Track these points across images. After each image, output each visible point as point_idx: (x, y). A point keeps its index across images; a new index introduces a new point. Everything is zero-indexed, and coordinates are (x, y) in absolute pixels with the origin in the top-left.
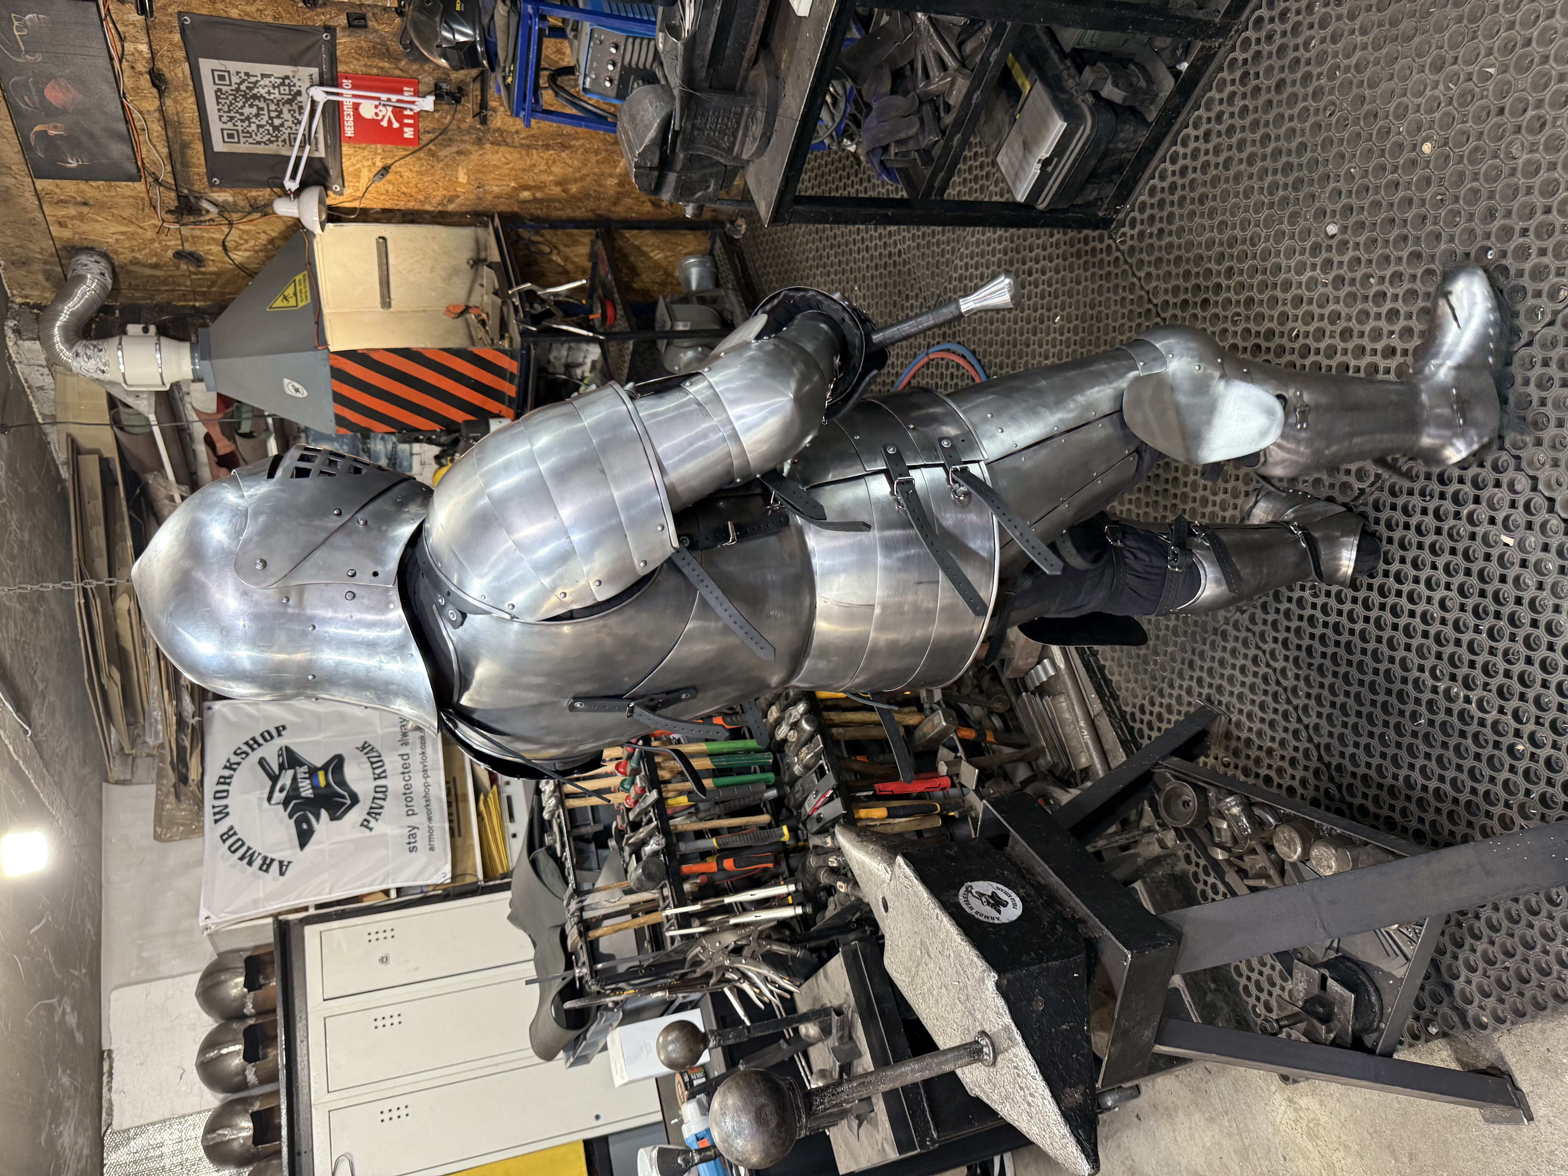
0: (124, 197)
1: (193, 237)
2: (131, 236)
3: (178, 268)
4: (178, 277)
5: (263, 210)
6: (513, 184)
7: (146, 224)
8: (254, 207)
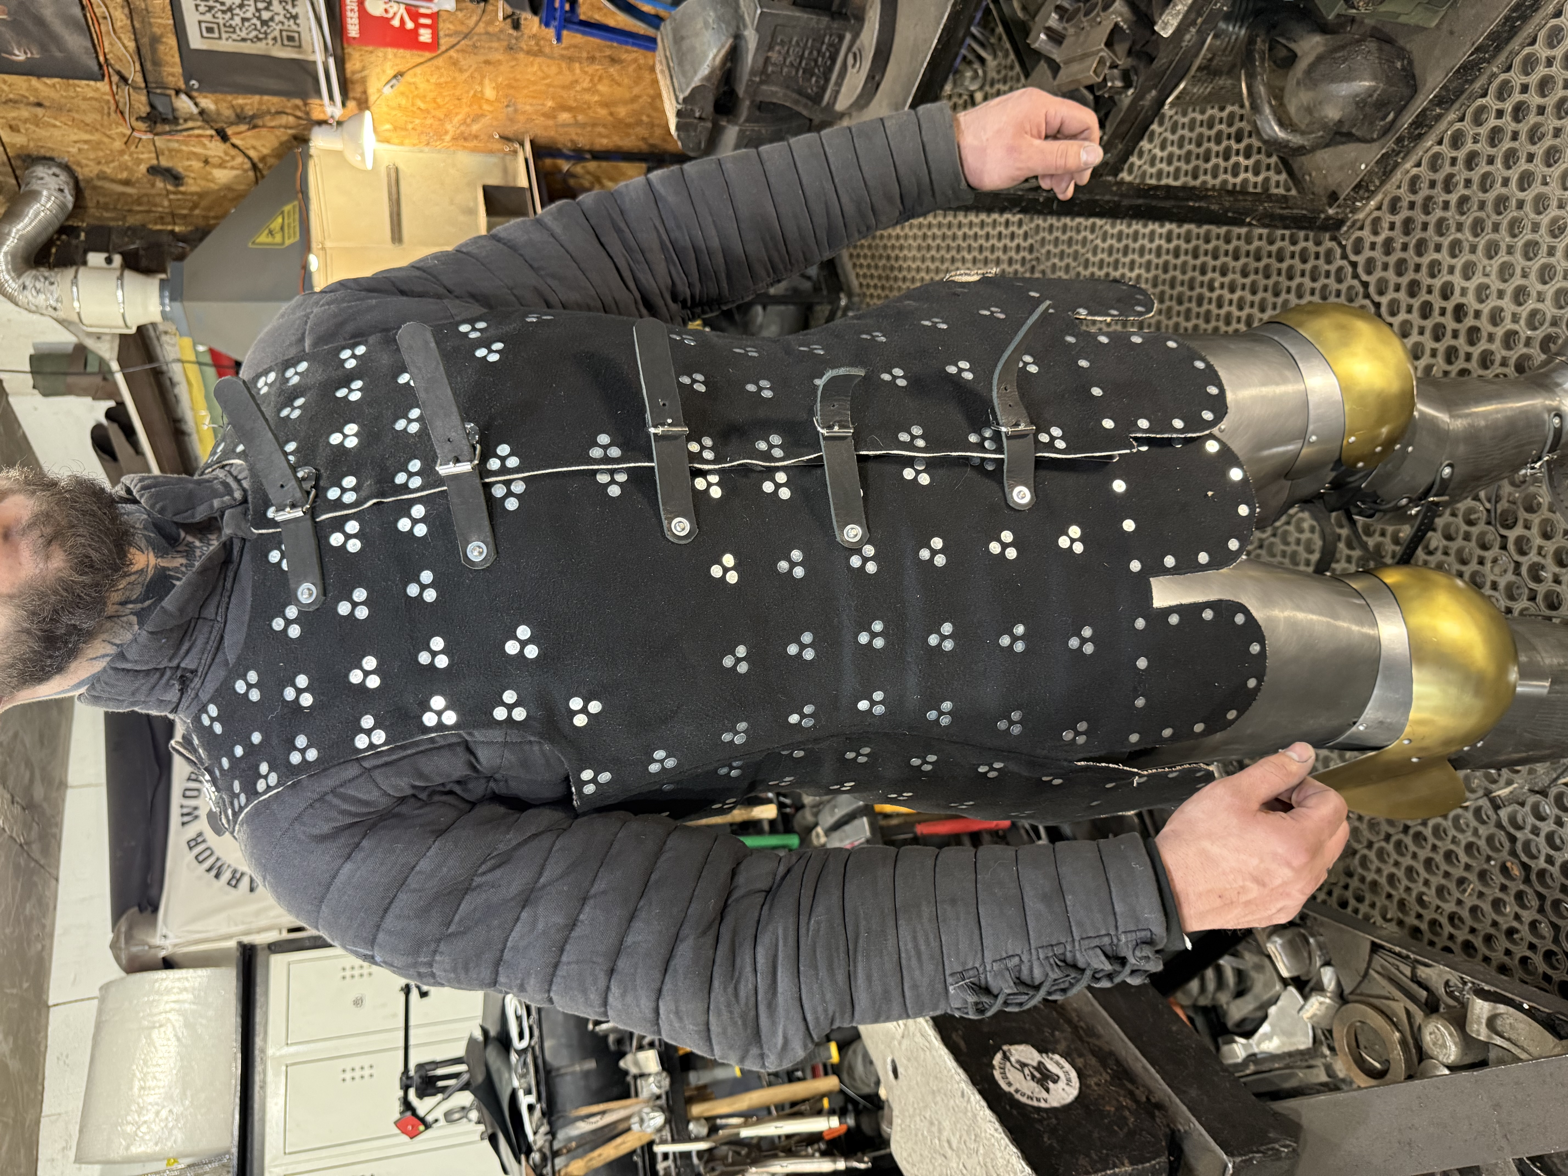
0: (85, 98)
1: (170, 150)
3: (153, 185)
4: (154, 196)
5: (251, 121)
6: (550, 104)
7: (113, 132)
8: (240, 118)
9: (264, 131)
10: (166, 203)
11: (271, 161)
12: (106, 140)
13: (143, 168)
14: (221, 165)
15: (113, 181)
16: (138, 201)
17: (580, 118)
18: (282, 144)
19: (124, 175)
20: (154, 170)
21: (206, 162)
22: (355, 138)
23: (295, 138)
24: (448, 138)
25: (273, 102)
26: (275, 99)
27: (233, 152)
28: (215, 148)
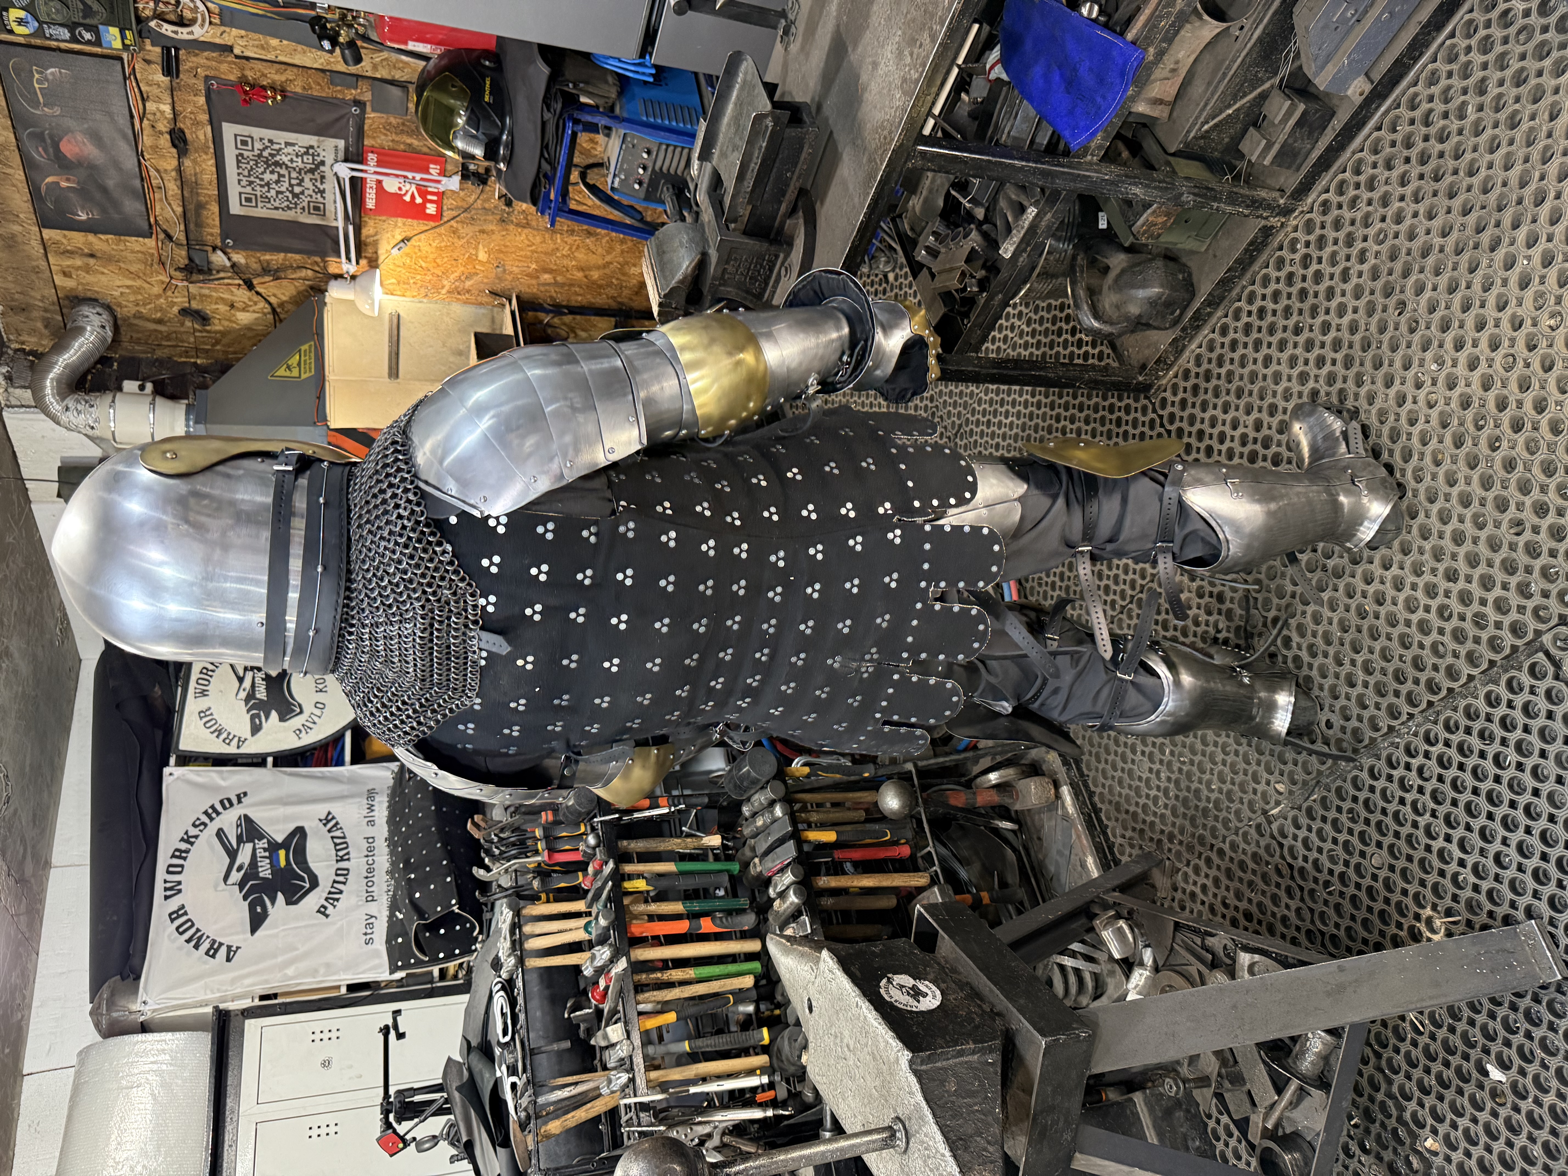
0: (133, 252)
1: (201, 296)
2: (138, 290)
4: (181, 333)
5: (276, 273)
6: (534, 266)
7: (153, 280)
8: (266, 270)
9: (285, 282)
10: (192, 339)
11: (289, 307)
12: (146, 286)
13: (175, 309)
14: (244, 310)
15: (148, 320)
16: (168, 338)
17: (559, 279)
18: (299, 293)
19: (159, 315)
20: (184, 312)
21: (232, 306)
22: (367, 291)
23: (312, 288)
24: (444, 291)
25: (296, 258)
26: (297, 257)
27: (256, 298)
28: (242, 295)
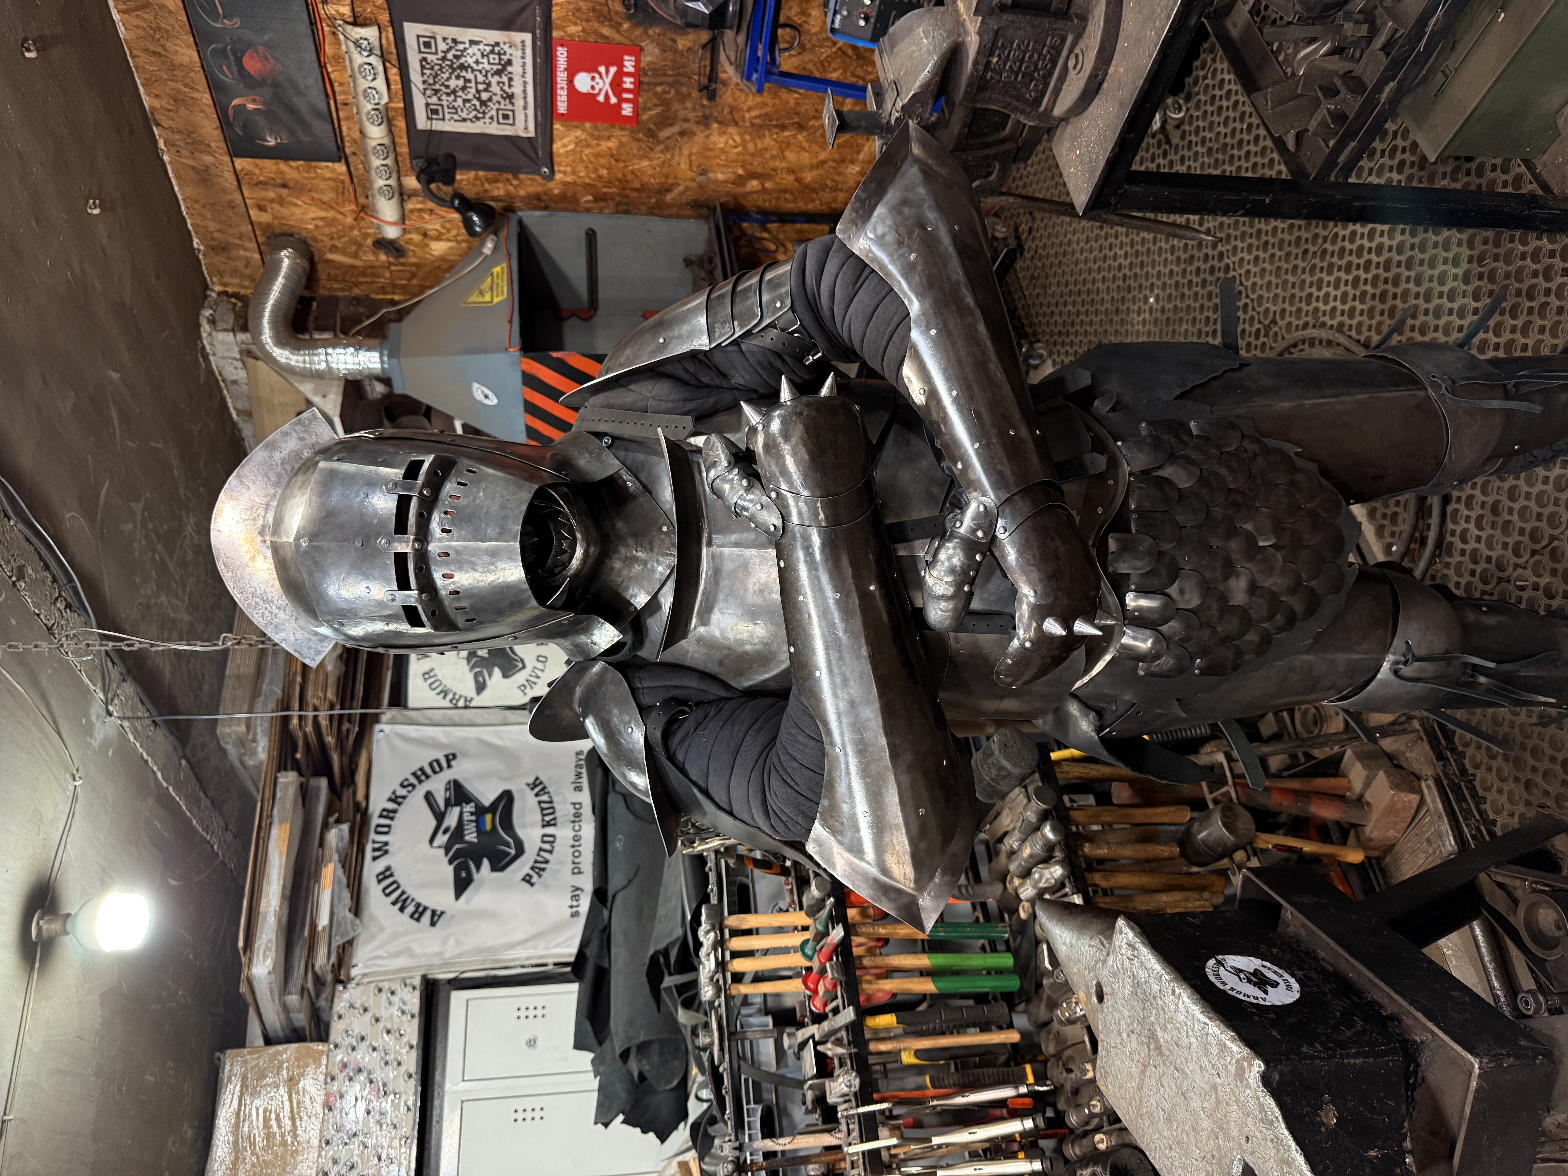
0: (325, 179)
2: (331, 222)
3: (377, 258)
4: (377, 268)
6: (740, 171)
7: (346, 210)
10: (388, 275)
12: (339, 216)
13: (369, 241)
14: (438, 238)
15: (344, 254)
16: (364, 273)
17: (768, 185)
19: (354, 249)
20: (379, 243)
21: (425, 235)
26: (489, 175)
